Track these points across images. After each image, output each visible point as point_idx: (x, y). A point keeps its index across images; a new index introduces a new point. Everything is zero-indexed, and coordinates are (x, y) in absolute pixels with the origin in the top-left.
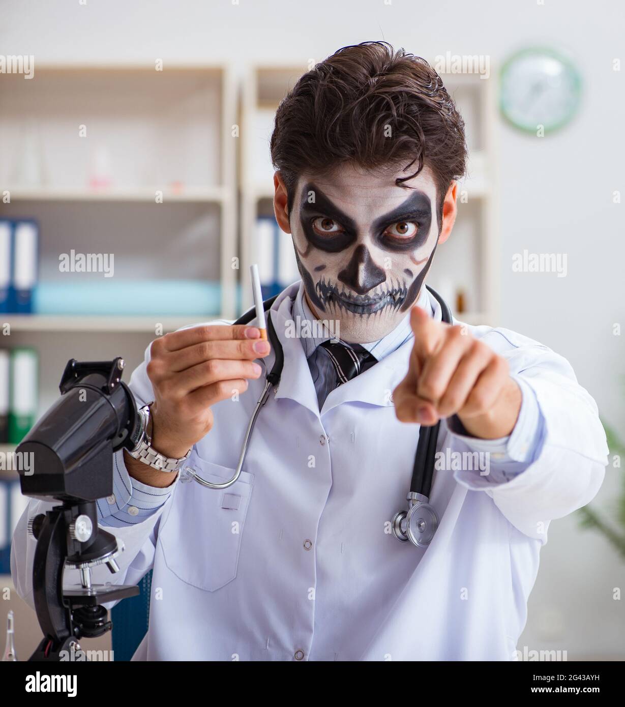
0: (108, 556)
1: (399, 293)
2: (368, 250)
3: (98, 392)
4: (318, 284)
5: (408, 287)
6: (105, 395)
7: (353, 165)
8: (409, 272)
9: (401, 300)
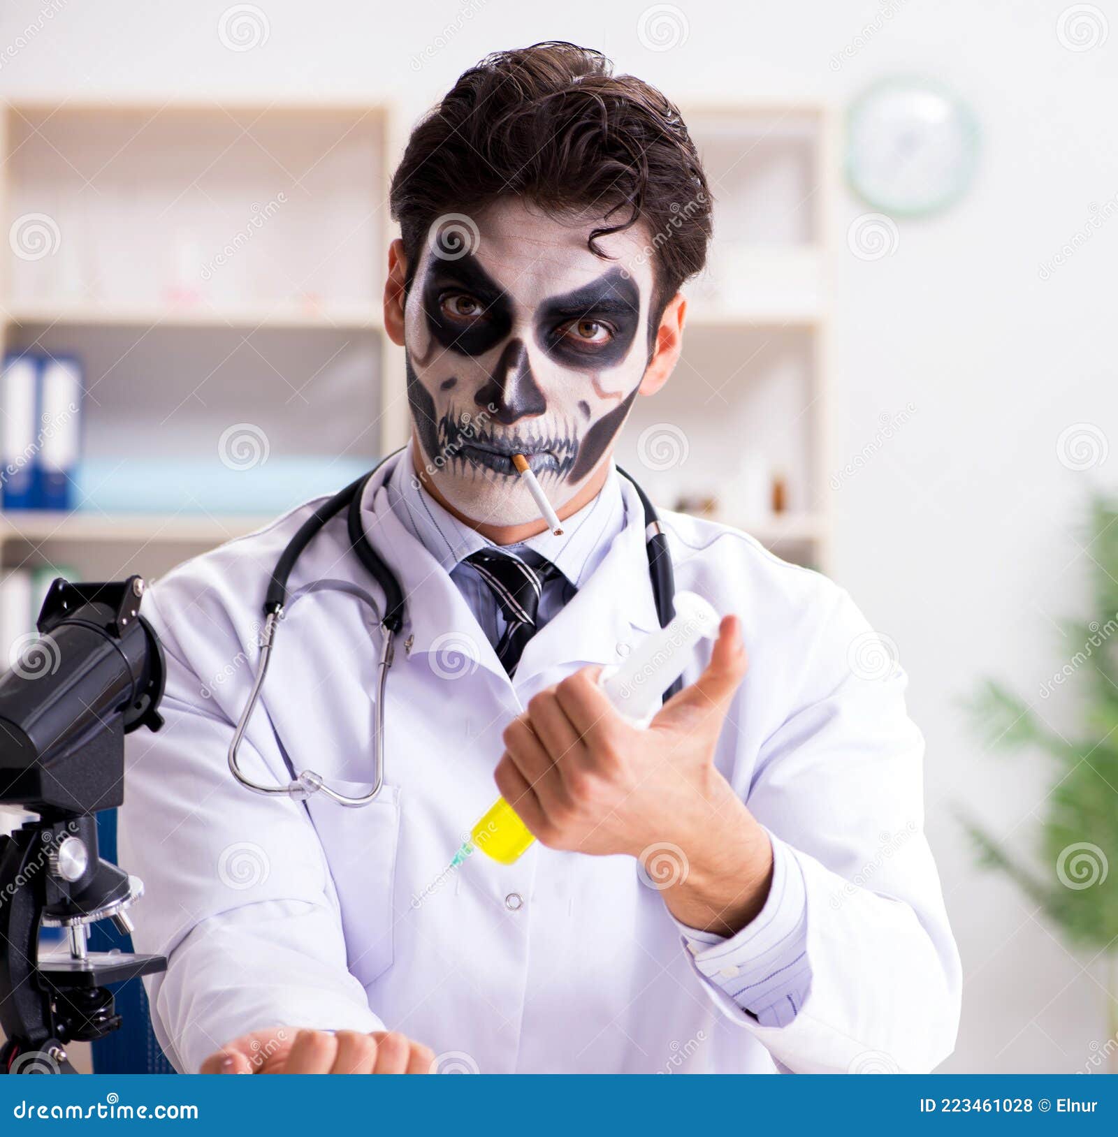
0: (115, 906)
1: (565, 449)
2: (526, 349)
3: (101, 633)
4: (444, 420)
5: (581, 437)
6: (112, 639)
7: (523, 201)
8: (585, 407)
9: (568, 462)
